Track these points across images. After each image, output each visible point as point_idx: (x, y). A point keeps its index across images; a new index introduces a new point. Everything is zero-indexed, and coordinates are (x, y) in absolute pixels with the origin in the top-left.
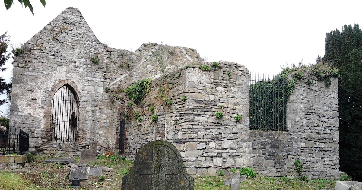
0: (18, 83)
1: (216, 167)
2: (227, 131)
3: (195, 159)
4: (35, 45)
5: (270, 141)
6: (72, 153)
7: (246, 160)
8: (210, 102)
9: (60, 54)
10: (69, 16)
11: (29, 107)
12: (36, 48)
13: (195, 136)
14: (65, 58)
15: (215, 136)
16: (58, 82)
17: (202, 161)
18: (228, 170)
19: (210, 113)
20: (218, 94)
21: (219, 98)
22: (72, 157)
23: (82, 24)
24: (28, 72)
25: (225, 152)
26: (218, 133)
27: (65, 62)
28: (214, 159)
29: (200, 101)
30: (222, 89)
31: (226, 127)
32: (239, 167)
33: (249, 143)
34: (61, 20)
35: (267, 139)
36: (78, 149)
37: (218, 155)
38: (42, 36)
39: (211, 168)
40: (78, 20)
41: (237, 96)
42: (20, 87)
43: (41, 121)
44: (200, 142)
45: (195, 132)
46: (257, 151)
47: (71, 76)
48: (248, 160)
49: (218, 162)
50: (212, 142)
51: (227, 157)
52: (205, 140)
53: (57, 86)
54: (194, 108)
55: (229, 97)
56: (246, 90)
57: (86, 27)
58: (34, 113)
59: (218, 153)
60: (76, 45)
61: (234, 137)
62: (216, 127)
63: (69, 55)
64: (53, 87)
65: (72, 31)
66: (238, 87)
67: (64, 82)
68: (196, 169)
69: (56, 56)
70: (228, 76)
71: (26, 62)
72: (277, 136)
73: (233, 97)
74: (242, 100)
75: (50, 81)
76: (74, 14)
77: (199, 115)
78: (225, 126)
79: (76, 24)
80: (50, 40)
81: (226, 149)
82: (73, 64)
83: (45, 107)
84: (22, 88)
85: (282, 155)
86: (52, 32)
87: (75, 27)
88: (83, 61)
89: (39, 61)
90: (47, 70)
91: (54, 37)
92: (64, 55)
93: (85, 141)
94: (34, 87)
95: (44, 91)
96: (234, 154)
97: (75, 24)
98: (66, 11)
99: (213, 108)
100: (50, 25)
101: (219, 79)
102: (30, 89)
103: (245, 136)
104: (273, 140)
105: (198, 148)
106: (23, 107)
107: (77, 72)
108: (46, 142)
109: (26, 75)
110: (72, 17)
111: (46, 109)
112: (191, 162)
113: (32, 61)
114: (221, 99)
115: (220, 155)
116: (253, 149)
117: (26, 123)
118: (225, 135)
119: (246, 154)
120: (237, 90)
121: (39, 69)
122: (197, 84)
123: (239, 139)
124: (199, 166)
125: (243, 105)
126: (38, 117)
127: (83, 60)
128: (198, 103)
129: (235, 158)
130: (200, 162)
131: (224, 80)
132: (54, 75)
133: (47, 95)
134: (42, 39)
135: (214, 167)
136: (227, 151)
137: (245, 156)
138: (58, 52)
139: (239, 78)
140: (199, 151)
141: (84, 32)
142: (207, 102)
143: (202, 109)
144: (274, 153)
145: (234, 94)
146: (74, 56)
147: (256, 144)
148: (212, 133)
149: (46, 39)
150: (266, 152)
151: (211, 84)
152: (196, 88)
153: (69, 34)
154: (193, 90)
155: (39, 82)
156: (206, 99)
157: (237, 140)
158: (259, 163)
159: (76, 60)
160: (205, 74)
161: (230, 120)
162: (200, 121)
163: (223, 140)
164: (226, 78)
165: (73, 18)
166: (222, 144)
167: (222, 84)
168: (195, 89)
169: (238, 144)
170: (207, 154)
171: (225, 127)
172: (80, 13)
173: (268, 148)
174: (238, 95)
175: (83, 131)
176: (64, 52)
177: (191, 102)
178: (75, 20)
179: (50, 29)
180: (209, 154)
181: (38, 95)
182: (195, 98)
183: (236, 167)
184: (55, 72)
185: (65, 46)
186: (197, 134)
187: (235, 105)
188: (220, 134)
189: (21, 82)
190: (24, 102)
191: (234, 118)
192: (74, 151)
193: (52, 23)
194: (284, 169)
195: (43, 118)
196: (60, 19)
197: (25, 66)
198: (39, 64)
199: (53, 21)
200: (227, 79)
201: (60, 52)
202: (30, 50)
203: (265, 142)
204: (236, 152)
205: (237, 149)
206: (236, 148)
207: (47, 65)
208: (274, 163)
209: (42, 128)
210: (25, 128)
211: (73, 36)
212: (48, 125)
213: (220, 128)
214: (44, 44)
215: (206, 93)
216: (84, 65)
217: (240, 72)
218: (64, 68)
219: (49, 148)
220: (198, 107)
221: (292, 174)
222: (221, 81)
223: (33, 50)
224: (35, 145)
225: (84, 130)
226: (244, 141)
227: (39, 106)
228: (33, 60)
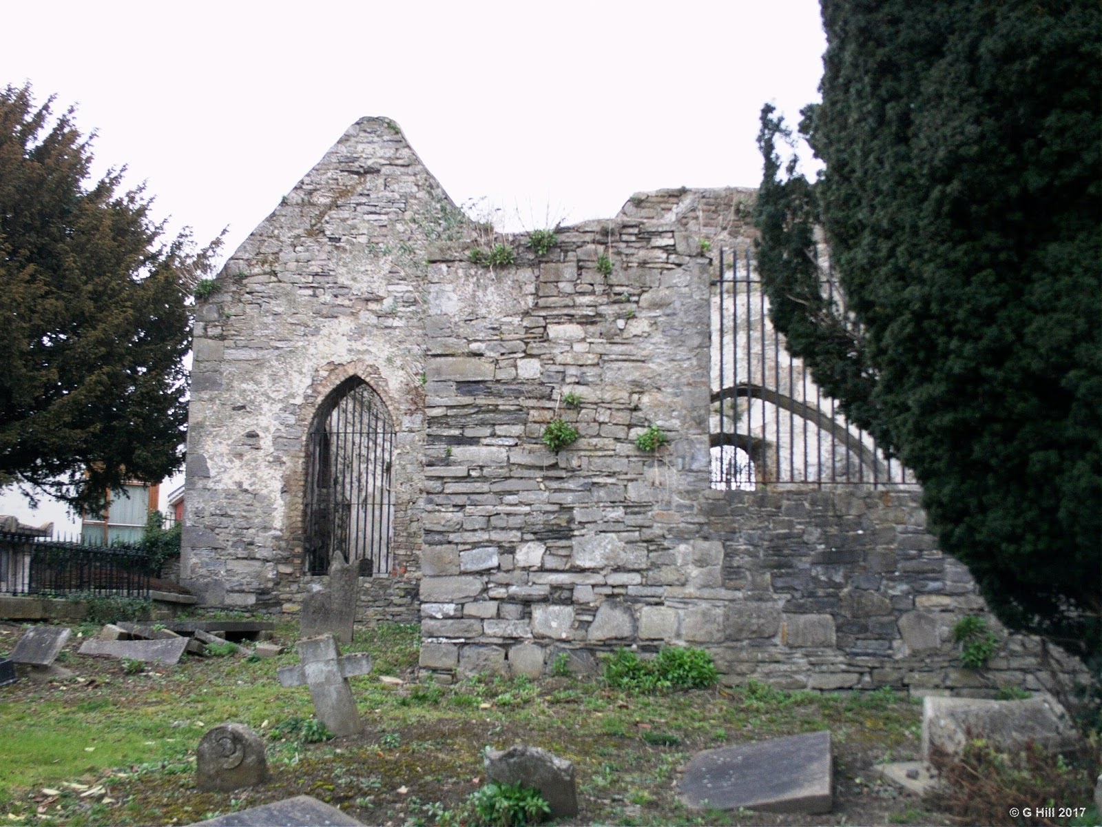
0: (205, 388)
1: (547, 641)
2: (599, 497)
3: (450, 609)
4: (254, 262)
5: (817, 532)
6: (370, 612)
7: (689, 617)
8: (517, 388)
9: (330, 279)
10: (360, 147)
11: (237, 463)
12: (257, 270)
13: (451, 523)
14: (347, 290)
15: (541, 518)
16: (325, 374)
17: (482, 619)
18: (601, 655)
19: (517, 430)
20: (556, 351)
21: (561, 368)
22: (373, 624)
23: (403, 166)
24: (233, 351)
25: (588, 582)
26: (556, 508)
27: (347, 303)
28: (538, 613)
29: (474, 386)
30: (574, 330)
31: (595, 480)
32: (656, 643)
33: (706, 544)
34: (335, 165)
35: (800, 523)
36: (392, 598)
37: (556, 595)
38: (276, 228)
39: (519, 646)
40: (388, 155)
41: (644, 353)
42: (211, 400)
43: (275, 506)
44: (475, 545)
45: (454, 506)
46: (745, 578)
47: (365, 347)
48: (699, 617)
49: (554, 624)
50: (530, 544)
51: (597, 604)
52: (495, 536)
53: (320, 389)
54: (450, 412)
55: (606, 358)
56: (689, 323)
57: (415, 175)
58: (254, 479)
59: (555, 588)
60: (380, 239)
61: (632, 520)
62: (547, 483)
63: (359, 277)
64: (309, 392)
65: (368, 195)
66: (653, 314)
67: (345, 371)
68: (455, 648)
69: (318, 288)
70: (599, 278)
71: (228, 317)
72: (854, 512)
73: (624, 357)
74: (669, 366)
75: (301, 373)
76: (376, 139)
77: (474, 441)
78: (589, 477)
79: (384, 170)
80: (298, 236)
81: (594, 571)
82: (373, 306)
83: (284, 459)
84: (217, 402)
85: (885, 595)
86: (306, 210)
87: (380, 181)
88: (407, 291)
89: (267, 312)
90: (289, 337)
91: (312, 226)
92: (342, 280)
93: (414, 569)
94: (252, 397)
95: (280, 405)
96: (632, 591)
97: (378, 171)
98: (352, 132)
99: (533, 408)
100: (301, 188)
101: (560, 294)
102: (239, 404)
103: (687, 515)
104: (833, 530)
105: (462, 568)
106: (221, 464)
107: (388, 331)
108: (290, 574)
109: (229, 362)
110: (369, 149)
111: (288, 464)
112: (432, 622)
113: (245, 312)
114: (572, 371)
115: (566, 594)
116: (725, 568)
117: (229, 512)
118: (587, 514)
119: (690, 590)
120: (647, 329)
121: (267, 336)
122: (461, 324)
123: (657, 530)
124: (469, 635)
125: (677, 386)
126: (265, 492)
127: (404, 288)
128: (470, 393)
129: (638, 606)
130: (473, 621)
131: (583, 294)
132: (312, 350)
133: (292, 420)
134: (273, 240)
135: (535, 643)
136: (598, 578)
137: (685, 601)
138: (324, 274)
139: (651, 277)
140: (471, 578)
141: (408, 190)
142: (506, 387)
143: (481, 416)
144: (839, 586)
145: (631, 347)
146: (376, 277)
147: (743, 547)
148: (527, 509)
149: (286, 236)
150: (795, 583)
151: (526, 314)
152: (458, 337)
153: (359, 208)
154: (446, 346)
155: (266, 378)
156: (501, 375)
157: (647, 533)
158: (755, 628)
159: (381, 294)
160: (499, 280)
161: (612, 453)
162: (473, 462)
163: (576, 533)
164: (592, 285)
165: (373, 152)
166: (575, 551)
167: (572, 312)
168: (452, 340)
169: (651, 548)
170: (503, 590)
171: (586, 481)
172: (393, 132)
173: (808, 566)
174: (652, 347)
175: (409, 535)
176: (344, 270)
177: (436, 391)
178: (381, 158)
179: (300, 201)
180: (513, 589)
181: (264, 421)
182: (452, 377)
183: (641, 643)
184: (314, 339)
185: (345, 250)
186: (460, 514)
187: (638, 388)
188: (564, 509)
189: (214, 385)
190: (223, 448)
191: (631, 442)
192: (377, 603)
193: (306, 182)
194: (889, 656)
195: (278, 495)
196: (331, 163)
197: (225, 333)
198: (265, 320)
199: (308, 175)
200: (599, 289)
201: (331, 273)
202: (240, 279)
203: (786, 537)
204: (641, 584)
205: (647, 570)
206: (644, 566)
207: (290, 320)
208: (837, 631)
209: (275, 529)
210: (227, 530)
211: (371, 213)
212: (294, 519)
213: (566, 485)
214: (281, 254)
215: (503, 351)
216: (409, 306)
217: (659, 253)
218: (345, 324)
219: (299, 595)
220: (466, 411)
221: (937, 680)
222: (568, 301)
223: (246, 277)
224: (255, 585)
225: (412, 530)
226: (681, 537)
227: (268, 458)
228: (248, 310)
